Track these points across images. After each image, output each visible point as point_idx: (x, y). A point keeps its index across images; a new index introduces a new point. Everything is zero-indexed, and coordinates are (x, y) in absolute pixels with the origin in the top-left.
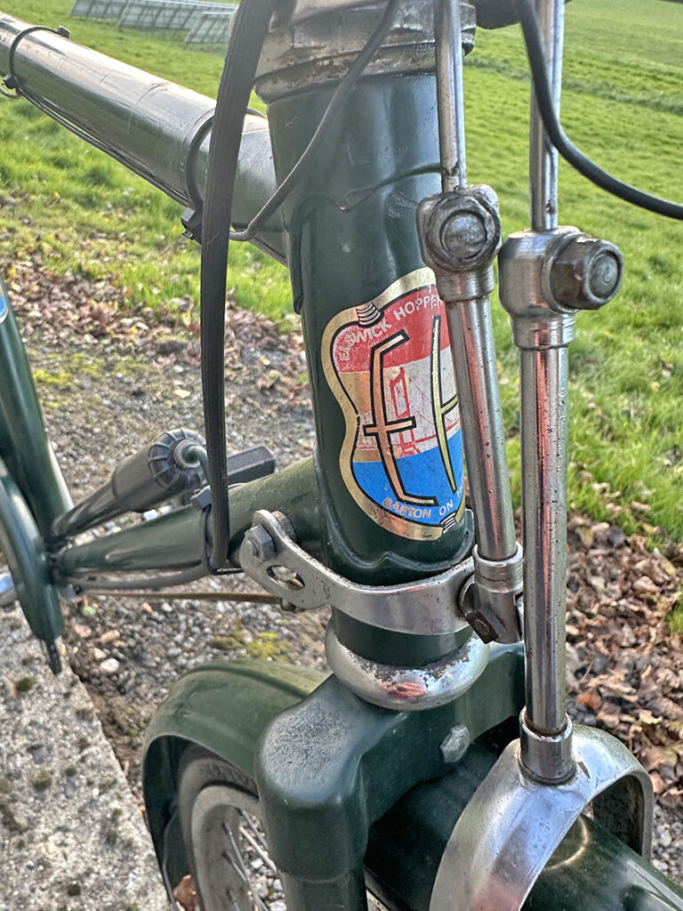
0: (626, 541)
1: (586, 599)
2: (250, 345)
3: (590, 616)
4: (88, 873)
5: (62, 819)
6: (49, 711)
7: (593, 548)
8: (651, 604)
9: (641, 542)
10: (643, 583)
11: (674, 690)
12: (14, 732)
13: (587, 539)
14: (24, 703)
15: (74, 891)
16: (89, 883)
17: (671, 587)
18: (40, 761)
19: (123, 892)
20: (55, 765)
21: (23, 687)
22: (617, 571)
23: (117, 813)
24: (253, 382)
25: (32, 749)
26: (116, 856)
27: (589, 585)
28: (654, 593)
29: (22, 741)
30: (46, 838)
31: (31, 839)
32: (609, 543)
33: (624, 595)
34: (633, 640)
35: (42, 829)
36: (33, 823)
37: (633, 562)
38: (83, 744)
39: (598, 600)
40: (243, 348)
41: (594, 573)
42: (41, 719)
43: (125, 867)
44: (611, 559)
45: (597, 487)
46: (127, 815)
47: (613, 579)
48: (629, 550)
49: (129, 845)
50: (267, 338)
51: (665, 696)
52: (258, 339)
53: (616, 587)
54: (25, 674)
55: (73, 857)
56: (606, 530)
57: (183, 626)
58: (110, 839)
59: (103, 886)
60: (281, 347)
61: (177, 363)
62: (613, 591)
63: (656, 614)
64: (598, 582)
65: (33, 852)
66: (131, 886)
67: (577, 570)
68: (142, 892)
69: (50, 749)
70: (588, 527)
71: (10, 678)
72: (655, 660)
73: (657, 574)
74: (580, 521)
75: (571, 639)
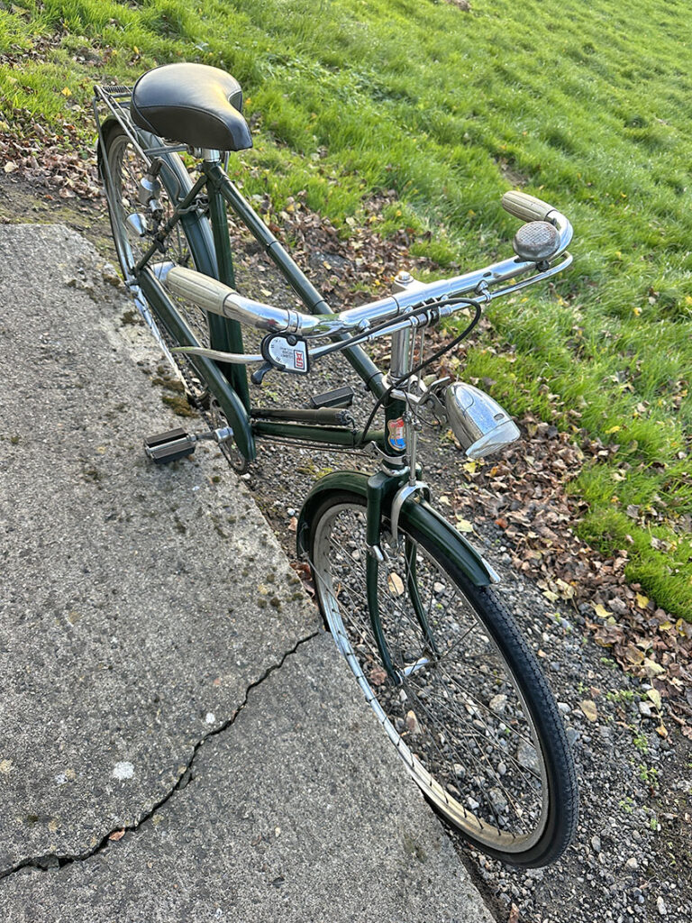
0: (557, 436)
1: (519, 469)
2: (317, 248)
3: (518, 479)
4: (256, 555)
5: (243, 535)
6: (230, 492)
7: (534, 438)
8: (559, 476)
9: (566, 436)
10: (559, 463)
11: (553, 524)
12: (216, 499)
13: (532, 432)
14: (218, 488)
15: (252, 560)
16: (257, 558)
17: (576, 467)
18: (229, 512)
19: (271, 563)
20: (237, 514)
21: (216, 480)
22: (545, 454)
23: (265, 535)
25: (225, 507)
26: (267, 550)
27: (523, 460)
28: (563, 470)
29: (219, 504)
30: (237, 541)
31: (231, 541)
32: (546, 436)
33: (545, 468)
34: (540, 495)
35: (234, 538)
36: (230, 535)
37: (558, 449)
38: (247, 508)
39: (527, 470)
40: (310, 251)
41: (529, 454)
42: (227, 495)
43: (271, 554)
44: (543, 446)
45: (550, 396)
46: (269, 536)
47: (540, 459)
48: (557, 442)
49: (272, 547)
50: (330, 243)
51: (547, 526)
52: (323, 243)
53: (540, 464)
54: (215, 474)
55: (249, 549)
56: (546, 427)
57: (282, 460)
58: (264, 545)
59: (262, 560)
60: (341, 252)
61: (260, 262)
62: (538, 466)
63: (560, 482)
64: (530, 460)
65: (233, 545)
66: (274, 561)
67: (518, 451)
68: (279, 563)
69: (233, 508)
70: (535, 424)
71: (209, 476)
72: (549, 508)
73: (570, 458)
74: (530, 419)
75: (502, 490)
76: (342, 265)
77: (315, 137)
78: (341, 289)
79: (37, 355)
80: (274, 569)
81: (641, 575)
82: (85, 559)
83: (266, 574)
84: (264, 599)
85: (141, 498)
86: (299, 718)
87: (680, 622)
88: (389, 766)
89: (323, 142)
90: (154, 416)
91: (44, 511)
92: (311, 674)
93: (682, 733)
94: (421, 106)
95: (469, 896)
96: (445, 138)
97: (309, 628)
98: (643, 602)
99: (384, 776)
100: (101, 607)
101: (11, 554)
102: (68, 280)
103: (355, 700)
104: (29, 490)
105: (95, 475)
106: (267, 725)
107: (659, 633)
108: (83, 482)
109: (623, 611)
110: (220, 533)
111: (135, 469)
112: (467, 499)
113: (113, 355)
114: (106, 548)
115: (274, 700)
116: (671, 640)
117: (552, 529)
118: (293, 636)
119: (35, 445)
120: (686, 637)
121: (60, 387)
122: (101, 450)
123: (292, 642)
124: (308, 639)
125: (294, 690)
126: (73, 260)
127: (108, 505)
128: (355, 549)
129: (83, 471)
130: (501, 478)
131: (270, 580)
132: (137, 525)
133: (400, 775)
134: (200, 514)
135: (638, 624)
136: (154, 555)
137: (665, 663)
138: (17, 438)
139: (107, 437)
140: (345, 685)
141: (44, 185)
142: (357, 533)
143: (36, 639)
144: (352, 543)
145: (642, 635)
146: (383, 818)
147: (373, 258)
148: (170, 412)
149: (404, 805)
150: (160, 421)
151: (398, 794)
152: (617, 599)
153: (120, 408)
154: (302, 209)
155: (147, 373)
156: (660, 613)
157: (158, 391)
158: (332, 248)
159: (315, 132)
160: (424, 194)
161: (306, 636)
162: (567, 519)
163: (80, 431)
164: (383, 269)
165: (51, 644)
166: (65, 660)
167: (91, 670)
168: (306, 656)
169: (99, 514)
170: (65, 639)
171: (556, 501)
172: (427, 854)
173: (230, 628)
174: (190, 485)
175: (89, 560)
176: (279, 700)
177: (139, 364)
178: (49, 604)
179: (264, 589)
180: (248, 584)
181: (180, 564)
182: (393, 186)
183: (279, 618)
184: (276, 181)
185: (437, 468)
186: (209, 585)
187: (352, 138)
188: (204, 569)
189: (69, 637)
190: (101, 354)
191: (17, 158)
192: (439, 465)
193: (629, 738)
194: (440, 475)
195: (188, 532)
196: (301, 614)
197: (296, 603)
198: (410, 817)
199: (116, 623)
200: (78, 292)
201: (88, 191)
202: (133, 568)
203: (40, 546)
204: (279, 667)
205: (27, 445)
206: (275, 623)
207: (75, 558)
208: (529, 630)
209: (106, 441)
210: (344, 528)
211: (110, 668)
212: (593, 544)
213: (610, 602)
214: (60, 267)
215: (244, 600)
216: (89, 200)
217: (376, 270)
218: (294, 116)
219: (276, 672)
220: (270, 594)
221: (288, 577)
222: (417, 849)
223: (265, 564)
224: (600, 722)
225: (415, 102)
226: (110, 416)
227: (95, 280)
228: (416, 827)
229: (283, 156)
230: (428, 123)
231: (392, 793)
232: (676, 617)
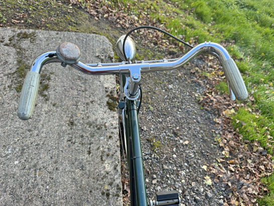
0: (266, 155)
1: (243, 163)
3: (241, 168)
4: (110, 172)
5: (109, 162)
6: (113, 143)
7: (255, 152)
8: (260, 173)
9: (270, 156)
10: (262, 167)
11: (249, 194)
12: (106, 145)
13: (255, 150)
14: (109, 140)
15: (108, 173)
17: (270, 171)
18: (109, 151)
20: (111, 153)
21: (110, 137)
22: (257, 161)
24: (190, 70)
25: (108, 149)
26: (115, 171)
27: (246, 161)
28: (263, 170)
29: (107, 147)
31: (104, 163)
32: (261, 153)
33: (255, 167)
34: (248, 178)
35: (106, 162)
36: (105, 161)
37: (264, 160)
38: (116, 151)
39: (246, 165)
41: (250, 159)
42: (111, 144)
43: (116, 174)
44: (258, 157)
45: (269, 137)
46: (119, 166)
47: (255, 162)
48: (265, 157)
49: (118, 171)
50: (201, 56)
51: (246, 194)
53: (254, 165)
54: (111, 135)
55: (109, 168)
56: (262, 150)
58: (115, 169)
59: (112, 175)
60: (204, 59)
62: (252, 165)
63: (259, 176)
64: (249, 161)
65: (104, 165)
66: (115, 177)
67: (246, 156)
68: (117, 178)
69: (111, 150)
70: (258, 147)
71: (108, 134)
72: (250, 185)
73: (268, 166)
74: (256, 144)
75: (231, 171)
76: (202, 64)
77: (212, 18)
78: (198, 72)
79: (76, 77)
80: (114, 180)
82: (54, 153)
83: (110, 181)
84: (104, 191)
85: (82, 136)
89: (215, 20)
90: (101, 107)
91: (50, 132)
94: (258, 12)
96: (263, 24)
100: (50, 173)
101: (33, 144)
102: (97, 54)
104: (50, 123)
105: (72, 123)
108: (67, 125)
110: (102, 158)
111: (85, 125)
112: (215, 170)
113: (99, 83)
114: (62, 151)
117: (248, 196)
119: (60, 108)
121: (77, 90)
122: (79, 115)
126: (102, 48)
127: (70, 136)
129: (70, 121)
130: (233, 166)
131: (111, 184)
132: (76, 146)
134: (98, 148)
136: (76, 159)
138: (56, 104)
139: (83, 111)
141: (113, 22)
143: (25, 177)
147: (215, 64)
148: (107, 107)
150: (102, 110)
153: (92, 102)
154: (195, 42)
155: (107, 92)
157: (107, 99)
158: (201, 58)
159: (213, 16)
160: (246, 44)
162: (256, 194)
163: (76, 107)
164: (218, 68)
165: (28, 181)
166: (29, 188)
167: (35, 195)
169: (66, 138)
170: (33, 181)
171: (254, 183)
173: (87, 198)
174: (100, 136)
175: (55, 154)
177: (106, 88)
178: (35, 166)
179: (107, 187)
180: (102, 183)
181: (82, 166)
182: (234, 39)
183: (107, 201)
184: (189, 31)
185: (207, 152)
186: (88, 178)
187: (225, 20)
188: (89, 171)
189: (34, 181)
190: (96, 82)
191: (109, 13)
192: (209, 151)
194: (208, 156)
195: (91, 154)
196: (116, 203)
197: (116, 197)
199: (51, 181)
200: (99, 60)
201: (125, 26)
202: (67, 162)
203: (43, 144)
205: (57, 107)
206: (104, 203)
207: (51, 152)
209: (82, 112)
211: (41, 197)
214: (97, 50)
215: (97, 189)
216: (125, 29)
217: (215, 68)
218: (206, 10)
220: (108, 190)
221: (118, 185)
223: (112, 177)
225: (256, 10)
226: (87, 104)
227: (106, 56)
229: (196, 23)
230: (258, 18)
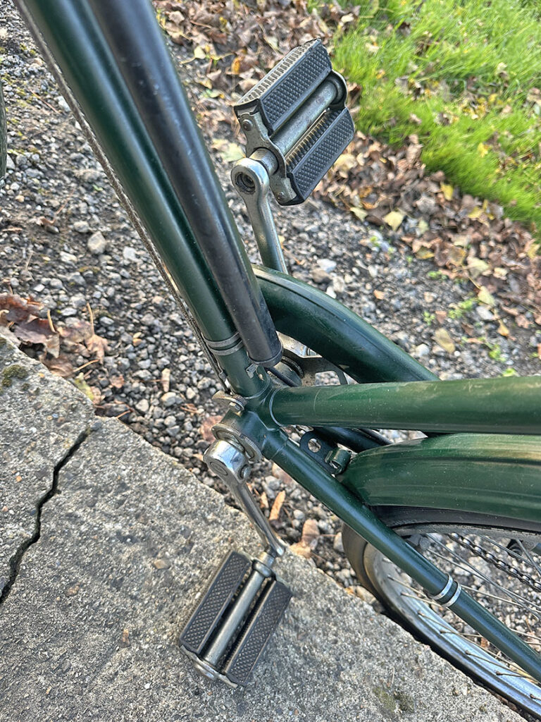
1: (264, 57)
3: (268, 71)
7: (267, 10)
10: (307, 40)
27: (266, 45)
39: (273, 57)
41: (269, 34)
44: (281, 21)
47: (284, 38)
48: (294, 11)
62: (285, 49)
64: (272, 41)
67: (255, 30)
73: (316, 31)
81: (442, 159)
86: (121, 615)
87: (486, 203)
88: (309, 596)
92: (109, 516)
93: (516, 323)
95: (481, 710)
97: (67, 429)
98: (448, 192)
99: (309, 619)
103: (210, 517)
106: (61, 671)
107: (472, 223)
109: (434, 209)
112: (217, 112)
115: (53, 613)
116: (485, 227)
118: (39, 460)
120: (495, 219)
123: (42, 474)
124: (72, 451)
125: (88, 569)
128: (90, 233)
130: (249, 74)
133: (330, 600)
135: (449, 220)
137: (484, 255)
140: (182, 499)
142: (82, 205)
144: (81, 224)
145: (455, 230)
146: (334, 691)
149: (354, 644)
151: (341, 633)
152: (424, 198)
156: (467, 200)
161: (65, 447)
168: (83, 487)
172: (412, 694)
176: (65, 609)
193: (484, 353)
196: (36, 407)
197: (16, 388)
198: (369, 656)
204: (36, 537)
208: (355, 270)
210: (55, 203)
212: (379, 137)
213: (419, 203)
219: (31, 554)
222: (398, 698)
224: (457, 349)
228: (382, 665)
231: (332, 637)
232: (482, 200)
